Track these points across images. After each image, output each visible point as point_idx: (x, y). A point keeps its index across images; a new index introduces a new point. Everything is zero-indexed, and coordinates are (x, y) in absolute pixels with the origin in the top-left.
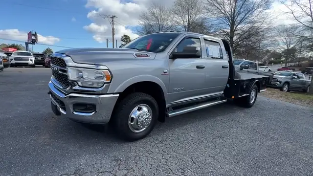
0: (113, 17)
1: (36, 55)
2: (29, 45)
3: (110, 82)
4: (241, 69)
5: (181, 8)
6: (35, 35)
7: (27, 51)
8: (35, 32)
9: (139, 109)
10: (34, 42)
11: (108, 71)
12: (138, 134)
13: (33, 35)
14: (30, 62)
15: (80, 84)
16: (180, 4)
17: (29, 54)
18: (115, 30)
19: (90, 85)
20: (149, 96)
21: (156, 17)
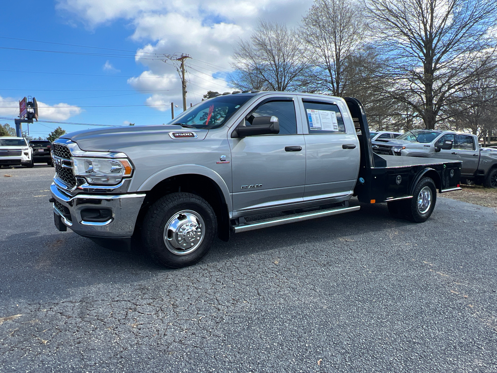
0: (182, 58)
1: (35, 143)
2: (22, 124)
3: (131, 177)
4: (438, 150)
5: (318, 30)
6: (33, 105)
7: (18, 136)
8: (34, 99)
9: (181, 218)
10: (31, 117)
11: (127, 160)
12: (183, 258)
13: (30, 103)
14: (25, 158)
15: (89, 180)
16: (316, 22)
17: (22, 143)
18: (187, 84)
19: (104, 181)
20: (198, 197)
21: (270, 52)
